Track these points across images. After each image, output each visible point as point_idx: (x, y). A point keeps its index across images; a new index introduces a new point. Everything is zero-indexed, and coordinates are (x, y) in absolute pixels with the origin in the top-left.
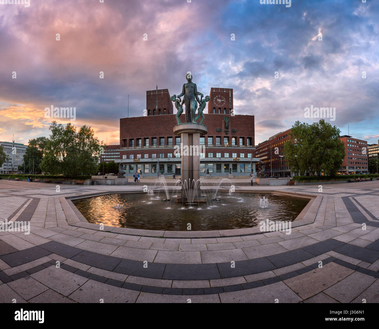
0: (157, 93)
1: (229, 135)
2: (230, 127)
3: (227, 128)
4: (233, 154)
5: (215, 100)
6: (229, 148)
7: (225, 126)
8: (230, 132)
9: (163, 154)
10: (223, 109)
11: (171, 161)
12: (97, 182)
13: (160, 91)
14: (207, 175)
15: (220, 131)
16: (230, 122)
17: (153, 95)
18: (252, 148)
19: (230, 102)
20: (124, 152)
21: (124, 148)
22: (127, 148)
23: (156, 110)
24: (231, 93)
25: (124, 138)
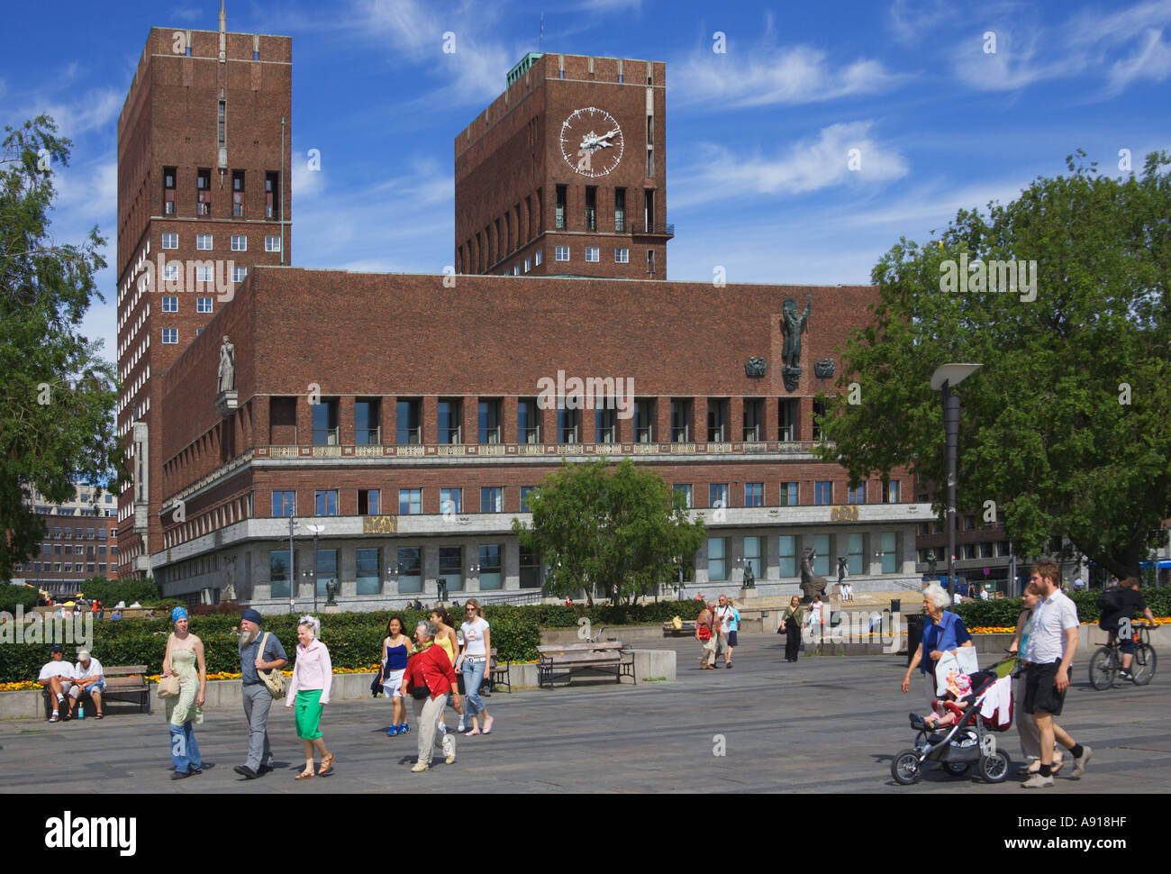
1: (801, 393)
6: (799, 456)
8: (806, 375)
10: (612, 195)
15: (762, 375)
19: (650, 147)
20: (284, 473)
21: (284, 452)
22: (300, 451)
23: (214, 175)
24: (656, 93)
25: (280, 391)
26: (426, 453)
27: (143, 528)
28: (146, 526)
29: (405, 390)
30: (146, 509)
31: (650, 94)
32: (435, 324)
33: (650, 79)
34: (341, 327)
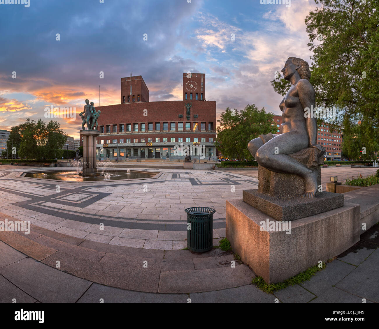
0: (131, 80)
1: (191, 120)
2: (191, 113)
3: (189, 114)
4: (195, 139)
5: (187, 85)
6: (190, 133)
7: (187, 112)
8: (192, 118)
9: (130, 139)
10: (195, 94)
11: (136, 145)
12: (60, 164)
13: (134, 77)
14: (167, 159)
15: (182, 117)
16: (192, 109)
17: (127, 82)
18: (212, 133)
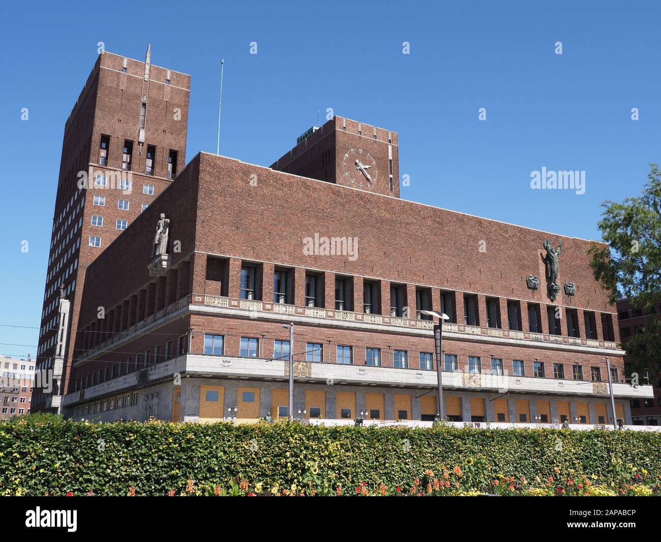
1: (559, 303)
6: (562, 346)
15: (536, 288)
17: (130, 79)
19: (391, 176)
20: (215, 319)
21: (216, 302)
22: (230, 302)
23: (135, 145)
24: (393, 148)
25: (216, 251)
26: (327, 316)
27: (59, 376)
28: (61, 374)
29: (311, 265)
30: (62, 361)
31: (390, 148)
32: (333, 220)
33: (390, 140)
34: (266, 210)
